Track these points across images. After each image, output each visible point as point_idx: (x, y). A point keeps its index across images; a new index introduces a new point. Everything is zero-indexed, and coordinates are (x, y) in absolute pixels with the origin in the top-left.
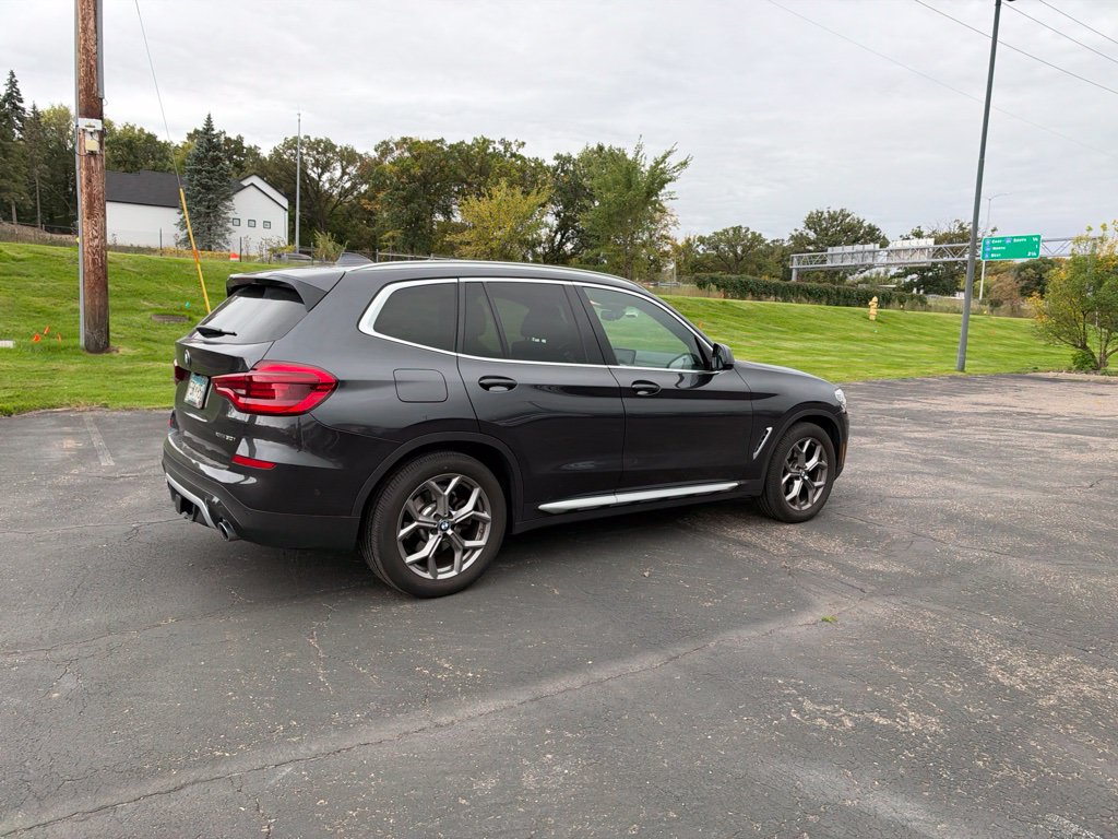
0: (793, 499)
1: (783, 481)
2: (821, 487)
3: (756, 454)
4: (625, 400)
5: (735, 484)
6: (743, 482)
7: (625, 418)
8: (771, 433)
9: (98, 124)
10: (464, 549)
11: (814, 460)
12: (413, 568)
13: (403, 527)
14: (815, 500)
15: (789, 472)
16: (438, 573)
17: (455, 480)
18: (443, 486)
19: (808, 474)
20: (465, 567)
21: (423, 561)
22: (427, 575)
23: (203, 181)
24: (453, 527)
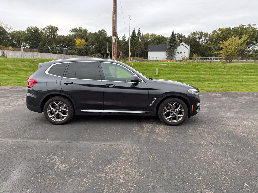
0: (170, 119)
1: (164, 113)
2: (181, 117)
3: (151, 105)
4: (104, 88)
5: (145, 112)
6: (147, 112)
7: (103, 93)
8: (156, 99)
9: (115, 37)
10: (63, 116)
11: (178, 109)
12: (51, 118)
13: (49, 110)
14: (179, 120)
15: (167, 111)
16: (57, 120)
17: (59, 102)
18: (57, 103)
19: (175, 112)
20: (63, 120)
21: (54, 117)
22: (54, 120)
23: (171, 45)
24: (60, 112)
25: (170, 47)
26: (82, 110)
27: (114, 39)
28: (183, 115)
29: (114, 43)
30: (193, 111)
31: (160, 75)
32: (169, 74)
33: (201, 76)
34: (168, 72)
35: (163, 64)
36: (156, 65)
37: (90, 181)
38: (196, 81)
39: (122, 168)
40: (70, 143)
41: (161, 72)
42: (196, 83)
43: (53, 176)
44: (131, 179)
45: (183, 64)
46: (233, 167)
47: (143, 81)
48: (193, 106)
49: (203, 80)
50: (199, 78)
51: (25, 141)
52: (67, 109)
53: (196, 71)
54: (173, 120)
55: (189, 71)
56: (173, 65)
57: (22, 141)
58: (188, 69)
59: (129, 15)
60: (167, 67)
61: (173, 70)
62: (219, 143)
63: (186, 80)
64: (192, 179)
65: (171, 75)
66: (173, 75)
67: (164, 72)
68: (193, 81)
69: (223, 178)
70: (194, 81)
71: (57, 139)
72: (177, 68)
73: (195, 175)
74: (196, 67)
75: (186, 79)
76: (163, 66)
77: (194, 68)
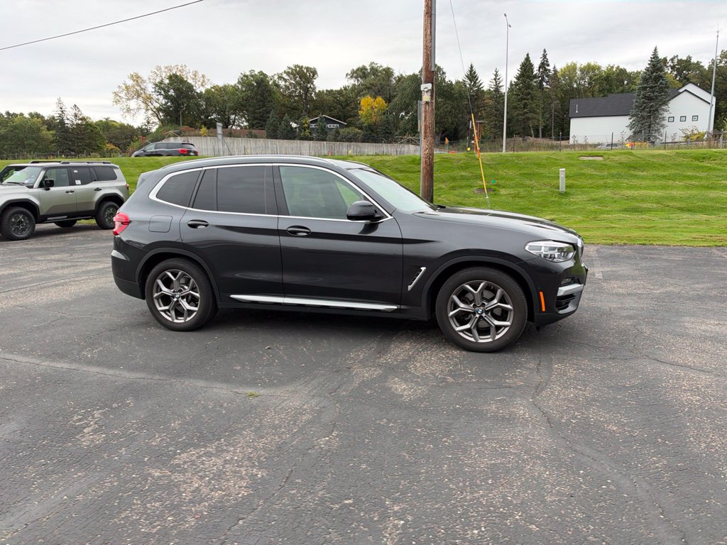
0: (469, 330)
1: (451, 313)
2: (505, 326)
3: (410, 287)
4: (281, 238)
5: (395, 307)
6: (403, 307)
7: (281, 250)
8: (425, 271)
9: (429, 86)
10: (188, 310)
11: (495, 301)
12: (163, 314)
13: (157, 292)
14: (497, 337)
15: (459, 307)
16: (177, 319)
17: (180, 273)
18: (175, 275)
19: (487, 312)
20: (188, 319)
21: (168, 311)
22: (170, 319)
23: (647, 95)
24: (183, 298)
25: (644, 102)
26: (232, 296)
27: (426, 90)
28: (511, 320)
29: (427, 103)
30: (544, 310)
31: (573, 191)
32: (606, 187)
33: (713, 194)
34: (601, 182)
35: (591, 158)
36: (568, 161)
37: (115, 484)
38: (689, 210)
39: (220, 462)
40: (160, 382)
41: (579, 183)
42: (686, 216)
43: (51, 459)
44: (213, 493)
45: (660, 155)
46: (544, 501)
47: (390, 217)
48: (541, 293)
49: (718, 205)
50: (704, 200)
51: (73, 366)
52: (197, 293)
53: (701, 178)
54: (479, 335)
55: (674, 177)
56: (624, 159)
57: (66, 366)
58: (673, 172)
59: (505, 15)
60: (603, 166)
61: (619, 176)
62: (575, 418)
63: (655, 205)
64: (375, 521)
65: (608, 193)
66: (617, 192)
67: (590, 181)
68: (679, 211)
69: (476, 532)
70: (682, 210)
71: (144, 368)
72: (635, 168)
73: (396, 508)
74: (706, 164)
75: (658, 203)
76: (589, 164)
77: (698, 167)
